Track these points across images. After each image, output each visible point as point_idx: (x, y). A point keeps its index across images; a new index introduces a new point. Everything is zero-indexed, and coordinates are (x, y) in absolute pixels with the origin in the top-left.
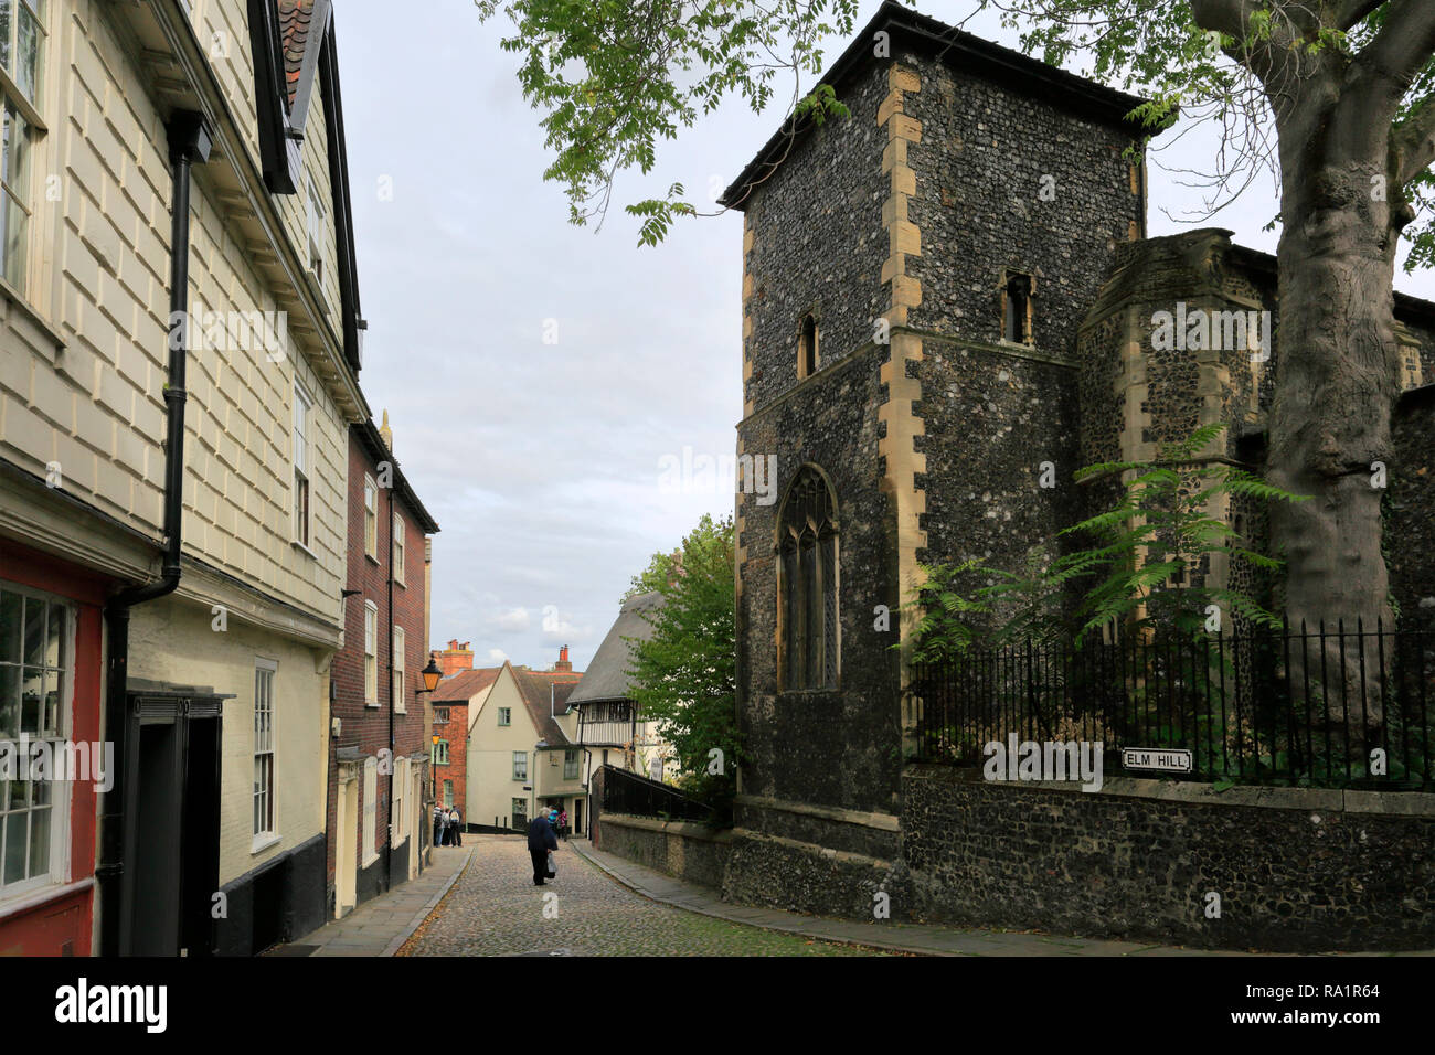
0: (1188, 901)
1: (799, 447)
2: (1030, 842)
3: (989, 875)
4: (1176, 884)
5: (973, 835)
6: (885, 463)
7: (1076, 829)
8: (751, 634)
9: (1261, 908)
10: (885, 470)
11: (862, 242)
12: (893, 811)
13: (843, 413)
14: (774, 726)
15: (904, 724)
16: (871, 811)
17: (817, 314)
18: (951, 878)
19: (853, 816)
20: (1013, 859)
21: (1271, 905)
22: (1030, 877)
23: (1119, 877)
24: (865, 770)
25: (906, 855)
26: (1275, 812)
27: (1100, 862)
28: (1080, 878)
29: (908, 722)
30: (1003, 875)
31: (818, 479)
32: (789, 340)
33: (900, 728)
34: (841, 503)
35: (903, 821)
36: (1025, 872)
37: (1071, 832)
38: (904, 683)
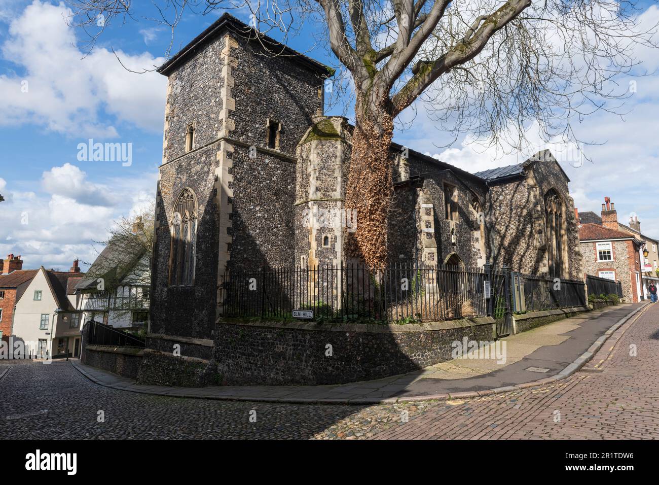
0: (309, 368)
1: (184, 180)
2: (260, 348)
3: (245, 363)
4: (306, 361)
5: (240, 347)
6: (216, 192)
7: (275, 342)
8: (159, 260)
9: (330, 368)
10: (216, 194)
11: (213, 101)
12: (212, 338)
13: (202, 169)
14: (166, 302)
15: (218, 300)
16: (203, 339)
17: (195, 126)
18: (232, 366)
19: (197, 341)
20: (253, 356)
21: (333, 367)
22: (259, 363)
23: (288, 360)
24: (202, 320)
25: (215, 357)
26: (335, 332)
27: (282, 355)
28: (276, 362)
29: (220, 300)
30: (250, 363)
31: (191, 194)
32: (183, 135)
33: (216, 303)
34: (199, 206)
35: (215, 342)
36: (258, 361)
37: (273, 344)
38: (219, 283)
